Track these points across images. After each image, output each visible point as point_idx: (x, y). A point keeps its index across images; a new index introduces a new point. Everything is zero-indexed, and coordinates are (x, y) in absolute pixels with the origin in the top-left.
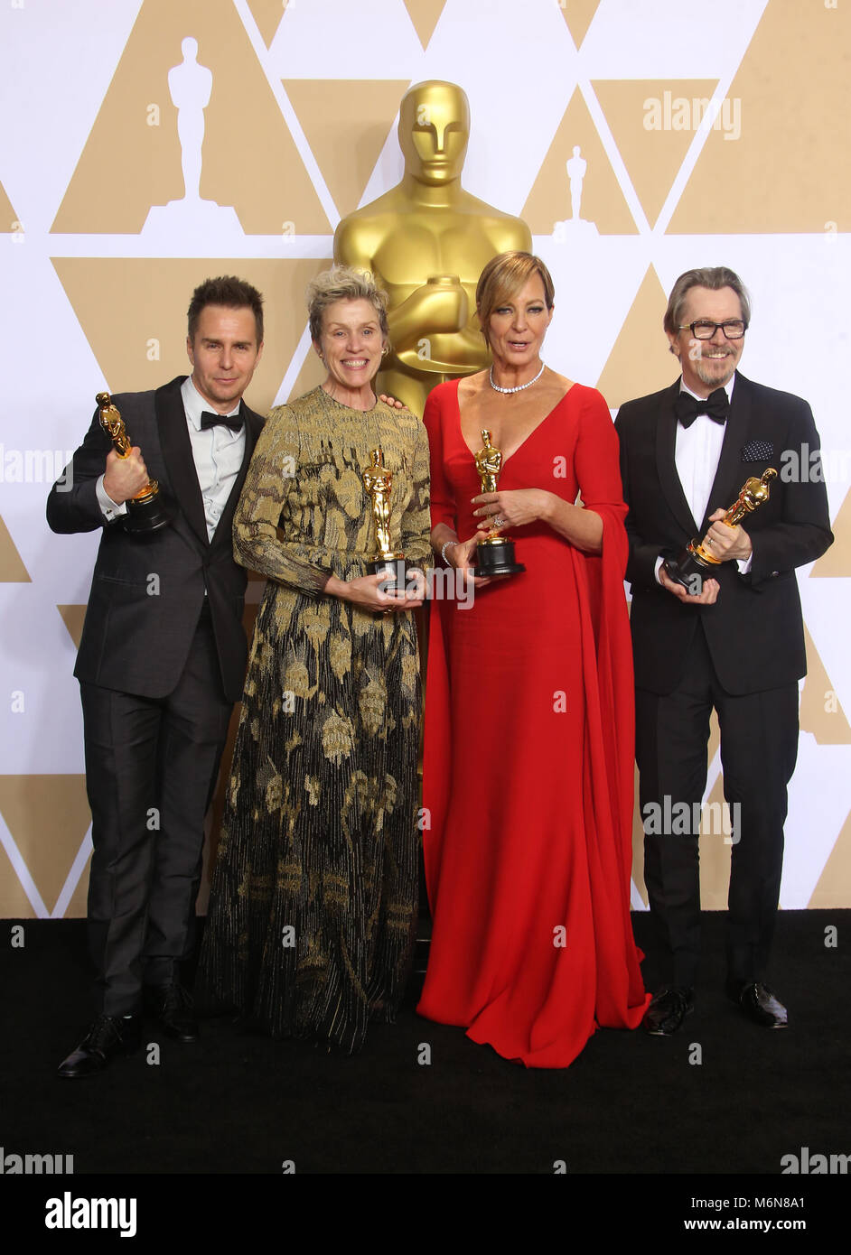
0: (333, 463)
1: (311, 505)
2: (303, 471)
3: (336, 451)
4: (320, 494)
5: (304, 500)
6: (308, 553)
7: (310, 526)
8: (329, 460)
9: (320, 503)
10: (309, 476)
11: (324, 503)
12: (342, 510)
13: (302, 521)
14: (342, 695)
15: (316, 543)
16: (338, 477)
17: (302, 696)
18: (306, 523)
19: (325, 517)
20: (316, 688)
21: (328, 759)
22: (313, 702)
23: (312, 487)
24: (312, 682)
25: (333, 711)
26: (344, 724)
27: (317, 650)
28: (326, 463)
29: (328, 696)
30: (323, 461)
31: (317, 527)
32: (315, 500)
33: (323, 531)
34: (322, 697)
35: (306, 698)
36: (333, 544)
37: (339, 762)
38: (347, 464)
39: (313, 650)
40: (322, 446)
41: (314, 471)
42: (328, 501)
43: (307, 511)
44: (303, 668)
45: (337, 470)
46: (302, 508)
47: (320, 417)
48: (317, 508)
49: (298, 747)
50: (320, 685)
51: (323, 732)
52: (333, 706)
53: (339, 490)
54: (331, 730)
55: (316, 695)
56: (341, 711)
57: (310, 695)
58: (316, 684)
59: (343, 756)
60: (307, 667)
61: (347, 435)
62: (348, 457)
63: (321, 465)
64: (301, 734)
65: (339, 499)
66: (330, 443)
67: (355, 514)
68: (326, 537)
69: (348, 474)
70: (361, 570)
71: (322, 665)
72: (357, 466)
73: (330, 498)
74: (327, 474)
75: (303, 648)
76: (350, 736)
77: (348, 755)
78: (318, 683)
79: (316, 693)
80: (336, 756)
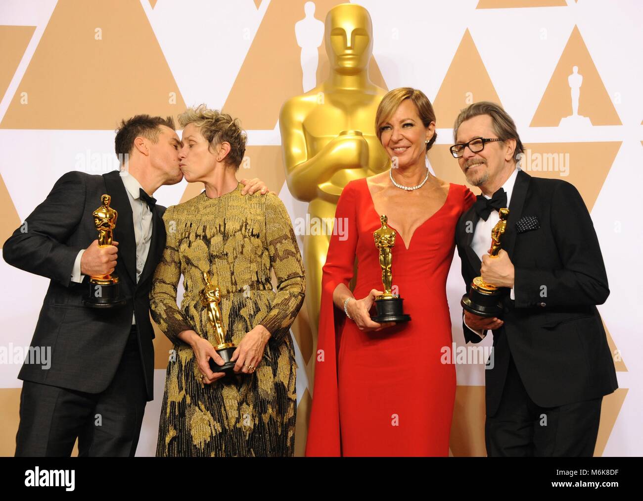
0: (188, 237)
3: (193, 229)
12: (197, 267)
14: (203, 396)
16: (190, 245)
17: (175, 400)
20: (184, 392)
21: (196, 445)
22: (182, 405)
24: (181, 389)
25: (197, 408)
26: (205, 417)
29: (192, 399)
30: (183, 236)
34: (188, 400)
35: (177, 401)
37: (203, 446)
38: (197, 236)
39: (182, 366)
40: (186, 227)
45: (190, 241)
49: (173, 439)
50: (186, 390)
51: (191, 425)
52: (197, 405)
54: (197, 423)
55: (184, 399)
56: (203, 407)
57: (176, 396)
58: (182, 389)
59: (205, 441)
60: (178, 378)
61: (204, 218)
62: (200, 232)
63: (182, 240)
64: (175, 428)
65: (192, 260)
66: (191, 224)
67: (205, 268)
69: (197, 242)
71: (187, 376)
72: (205, 236)
73: (187, 262)
74: (184, 245)
75: (176, 366)
76: (210, 425)
77: (209, 440)
78: (184, 389)
79: (185, 396)
80: (201, 442)
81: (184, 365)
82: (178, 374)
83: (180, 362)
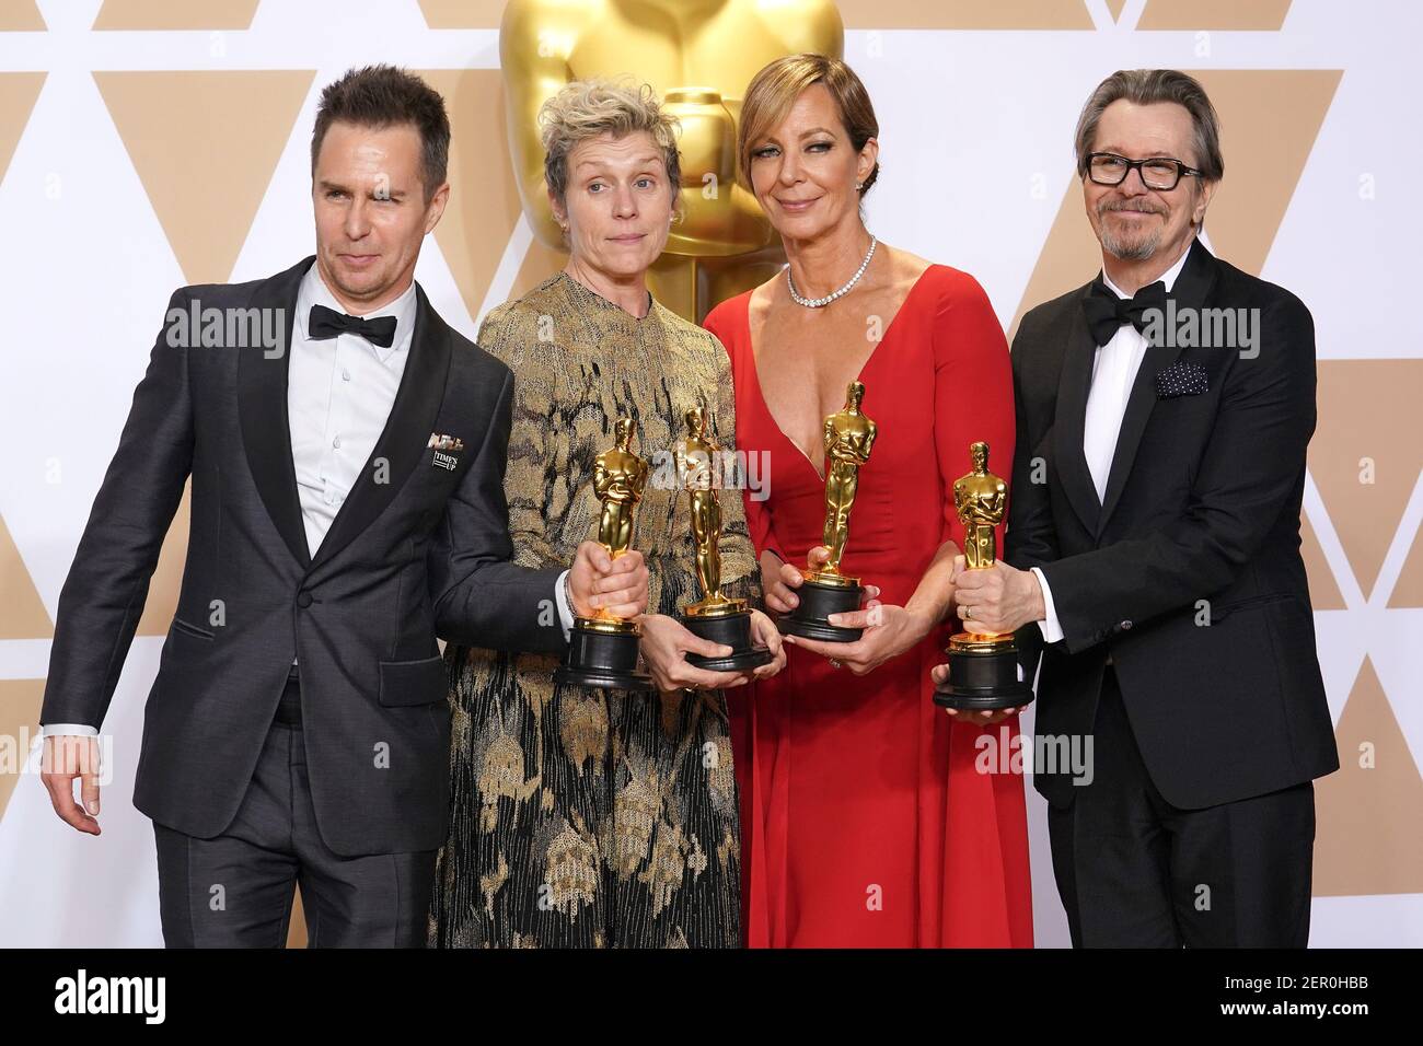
0: (599, 404)
1: (553, 472)
2: (556, 415)
4: (571, 456)
8: (593, 400)
9: (568, 471)
11: (575, 472)
14: (583, 796)
15: (551, 537)
16: (605, 429)
17: (512, 796)
19: (572, 496)
20: (539, 779)
21: (553, 906)
22: (531, 808)
23: (558, 443)
24: (530, 772)
25: (566, 822)
26: (584, 846)
28: (588, 404)
29: (558, 797)
32: (559, 463)
34: (548, 800)
35: (518, 799)
37: (574, 912)
38: (620, 408)
39: (532, 716)
40: (583, 374)
42: (582, 469)
44: (517, 745)
45: (605, 417)
49: (505, 886)
50: (544, 777)
51: (547, 861)
52: (567, 814)
54: (561, 858)
55: (538, 794)
56: (580, 823)
57: (526, 793)
58: (536, 774)
59: (581, 901)
60: (522, 745)
62: (620, 395)
63: (580, 406)
64: (508, 860)
68: (568, 527)
71: (547, 741)
72: (635, 414)
73: (588, 466)
74: (587, 423)
75: (514, 712)
76: (594, 866)
77: (591, 900)
78: (540, 773)
79: (538, 790)
80: (569, 902)
81: (538, 714)
82: (523, 735)
83: (525, 706)
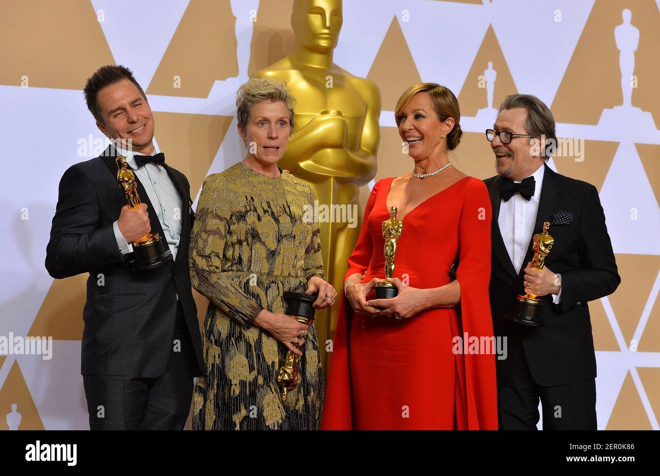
0: (255, 210)
1: (240, 242)
2: (234, 218)
3: (257, 203)
4: (247, 233)
5: (235, 238)
6: (239, 277)
7: (240, 258)
8: (253, 209)
9: (247, 240)
10: (239, 220)
11: (250, 239)
12: (264, 244)
13: (233, 255)
15: (245, 269)
16: (259, 219)
17: (245, 380)
18: (237, 256)
19: (251, 249)
20: (255, 372)
21: (268, 426)
22: (254, 384)
23: (240, 229)
24: (252, 369)
25: (269, 390)
27: (253, 344)
28: (250, 210)
29: (265, 379)
30: (248, 209)
31: (245, 258)
32: (243, 238)
33: (250, 261)
34: (261, 380)
35: (248, 380)
36: (258, 269)
37: (276, 428)
38: (265, 211)
39: (250, 346)
40: (247, 199)
41: (242, 217)
42: (253, 237)
43: (237, 246)
44: (244, 358)
45: (259, 215)
46: (233, 244)
47: (243, 181)
48: (245, 244)
49: (245, 418)
50: (258, 370)
51: (263, 406)
52: (268, 386)
53: (261, 228)
54: (268, 404)
55: (256, 378)
56: (273, 389)
57: (251, 378)
58: (254, 369)
59: (278, 423)
60: (247, 357)
61: (263, 194)
62: (266, 208)
63: (247, 212)
64: (246, 408)
65: (261, 236)
66: (252, 198)
67: (272, 246)
68: (252, 264)
69: (267, 218)
70: (278, 287)
71: (258, 356)
72: (273, 213)
73: (255, 235)
74: (251, 218)
75: (242, 345)
77: (281, 422)
78: (256, 369)
79: (256, 376)
80: (274, 423)
82: (247, 353)
83: (247, 342)
